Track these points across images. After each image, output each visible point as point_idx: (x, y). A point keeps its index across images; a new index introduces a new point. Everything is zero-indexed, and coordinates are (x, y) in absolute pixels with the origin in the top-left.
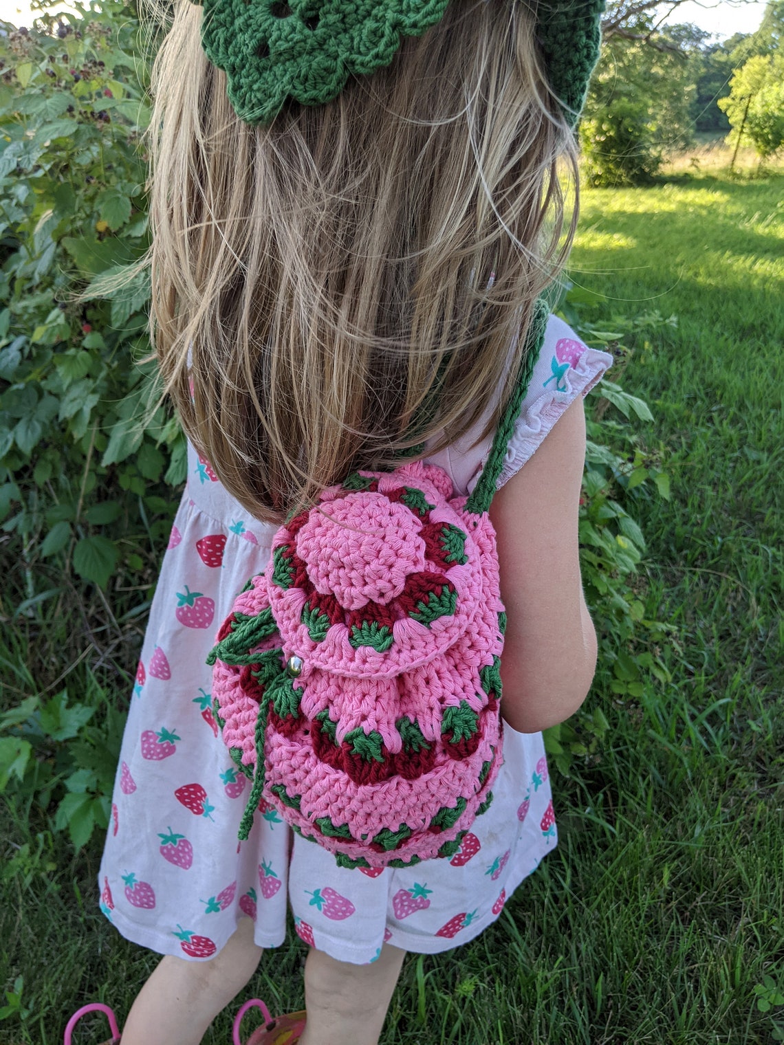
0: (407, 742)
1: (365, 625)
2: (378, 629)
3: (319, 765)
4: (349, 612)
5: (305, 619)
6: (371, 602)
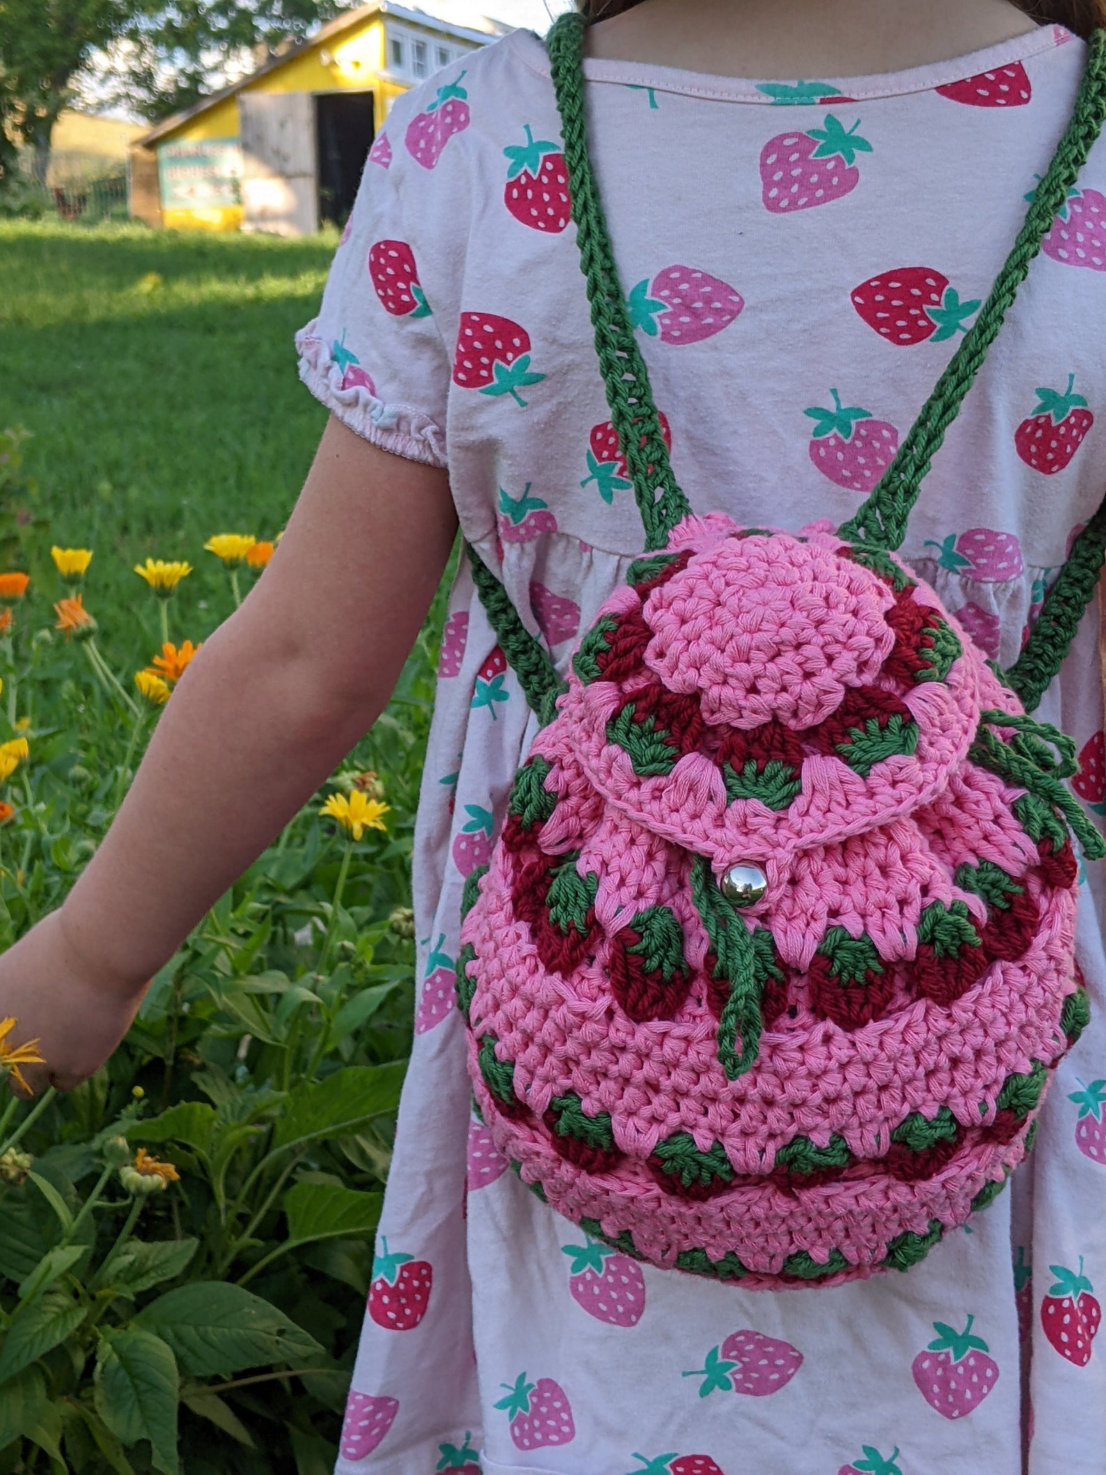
0: (990, 902)
1: (857, 732)
2: (884, 727)
3: (860, 1036)
4: (812, 731)
5: (738, 789)
6: (849, 690)
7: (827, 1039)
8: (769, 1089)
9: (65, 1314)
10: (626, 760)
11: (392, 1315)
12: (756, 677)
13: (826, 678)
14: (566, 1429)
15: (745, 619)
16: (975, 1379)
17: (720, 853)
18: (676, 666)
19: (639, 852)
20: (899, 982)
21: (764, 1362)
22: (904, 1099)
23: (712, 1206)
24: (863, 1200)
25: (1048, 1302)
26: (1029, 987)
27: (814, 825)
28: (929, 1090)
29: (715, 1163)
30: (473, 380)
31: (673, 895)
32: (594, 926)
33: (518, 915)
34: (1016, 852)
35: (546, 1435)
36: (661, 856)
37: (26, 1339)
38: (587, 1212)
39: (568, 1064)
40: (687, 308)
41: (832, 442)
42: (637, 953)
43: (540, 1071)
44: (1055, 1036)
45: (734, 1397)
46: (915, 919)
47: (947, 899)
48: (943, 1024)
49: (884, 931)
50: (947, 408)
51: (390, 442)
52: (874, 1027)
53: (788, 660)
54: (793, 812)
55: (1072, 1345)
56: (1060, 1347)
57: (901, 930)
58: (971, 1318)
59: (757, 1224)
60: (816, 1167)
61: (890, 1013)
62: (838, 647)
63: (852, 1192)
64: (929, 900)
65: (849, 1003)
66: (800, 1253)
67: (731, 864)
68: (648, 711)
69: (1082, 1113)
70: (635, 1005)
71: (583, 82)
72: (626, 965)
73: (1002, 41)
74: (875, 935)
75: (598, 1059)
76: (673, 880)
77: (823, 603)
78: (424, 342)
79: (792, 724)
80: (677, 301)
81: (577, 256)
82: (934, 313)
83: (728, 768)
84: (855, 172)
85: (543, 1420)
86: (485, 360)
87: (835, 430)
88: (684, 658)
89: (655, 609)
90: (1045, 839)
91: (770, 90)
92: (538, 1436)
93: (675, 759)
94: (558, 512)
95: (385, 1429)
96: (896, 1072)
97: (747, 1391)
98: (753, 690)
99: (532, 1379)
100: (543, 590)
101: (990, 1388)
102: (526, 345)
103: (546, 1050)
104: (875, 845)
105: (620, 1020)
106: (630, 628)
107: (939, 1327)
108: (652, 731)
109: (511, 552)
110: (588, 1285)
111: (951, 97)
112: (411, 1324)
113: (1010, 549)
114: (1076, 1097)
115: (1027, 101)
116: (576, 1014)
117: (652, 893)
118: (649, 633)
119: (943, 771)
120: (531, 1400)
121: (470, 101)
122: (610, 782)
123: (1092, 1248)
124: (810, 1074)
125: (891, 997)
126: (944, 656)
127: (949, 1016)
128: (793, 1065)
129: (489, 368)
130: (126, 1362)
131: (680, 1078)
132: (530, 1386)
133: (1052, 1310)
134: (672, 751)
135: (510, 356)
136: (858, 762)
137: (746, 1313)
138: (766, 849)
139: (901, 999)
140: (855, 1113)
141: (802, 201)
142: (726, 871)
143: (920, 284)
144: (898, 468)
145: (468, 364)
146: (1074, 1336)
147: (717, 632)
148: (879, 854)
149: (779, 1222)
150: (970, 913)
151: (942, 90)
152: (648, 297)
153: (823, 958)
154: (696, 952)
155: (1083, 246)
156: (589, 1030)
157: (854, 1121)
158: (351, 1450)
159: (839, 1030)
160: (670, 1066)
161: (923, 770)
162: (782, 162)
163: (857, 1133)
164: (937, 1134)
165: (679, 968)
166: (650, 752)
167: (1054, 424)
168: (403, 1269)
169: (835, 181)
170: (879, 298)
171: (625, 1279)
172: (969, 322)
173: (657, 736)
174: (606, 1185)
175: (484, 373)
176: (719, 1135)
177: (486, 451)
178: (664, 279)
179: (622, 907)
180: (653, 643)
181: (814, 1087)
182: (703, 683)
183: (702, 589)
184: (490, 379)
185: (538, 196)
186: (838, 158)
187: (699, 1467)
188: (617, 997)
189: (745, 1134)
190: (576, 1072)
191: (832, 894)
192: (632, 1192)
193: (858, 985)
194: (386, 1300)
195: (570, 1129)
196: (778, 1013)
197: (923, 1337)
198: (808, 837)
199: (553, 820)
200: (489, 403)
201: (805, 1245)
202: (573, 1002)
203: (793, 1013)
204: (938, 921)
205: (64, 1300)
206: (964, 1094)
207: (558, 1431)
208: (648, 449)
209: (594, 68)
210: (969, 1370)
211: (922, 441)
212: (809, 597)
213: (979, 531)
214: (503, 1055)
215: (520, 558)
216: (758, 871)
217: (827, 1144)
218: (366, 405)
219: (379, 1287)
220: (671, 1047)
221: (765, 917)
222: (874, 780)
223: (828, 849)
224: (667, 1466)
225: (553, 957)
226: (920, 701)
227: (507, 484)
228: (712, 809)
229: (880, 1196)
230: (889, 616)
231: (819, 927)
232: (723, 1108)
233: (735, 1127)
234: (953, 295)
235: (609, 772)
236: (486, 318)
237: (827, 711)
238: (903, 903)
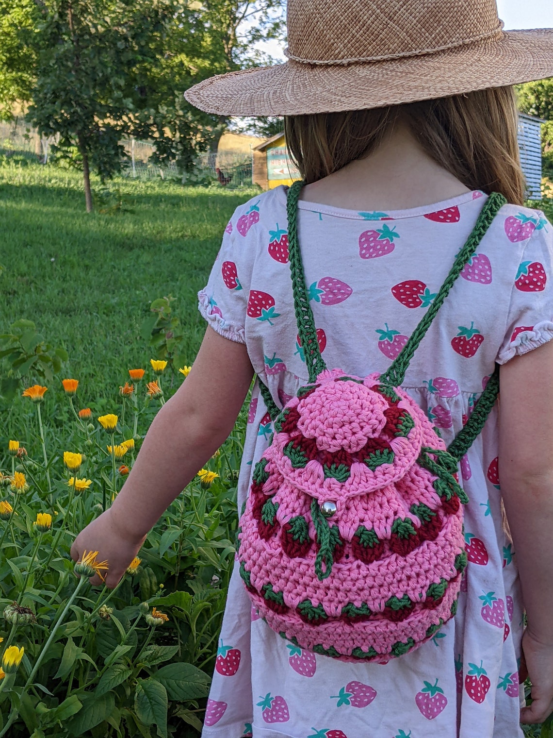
0: (422, 518)
1: (372, 455)
2: (382, 453)
3: (371, 566)
4: (356, 454)
5: (328, 474)
6: (369, 439)
7: (359, 567)
8: (337, 585)
9: (124, 672)
10: (289, 462)
11: (224, 670)
12: (335, 434)
13: (360, 435)
14: (286, 716)
15: (331, 412)
16: (438, 704)
17: (321, 497)
18: (307, 429)
19: (294, 496)
20: (387, 547)
21: (362, 694)
22: (389, 591)
23: (321, 628)
24: (378, 628)
25: (468, 677)
26: (438, 551)
27: (355, 489)
28: (399, 587)
29: (320, 611)
30: (254, 315)
31: (307, 512)
32: (276, 522)
33: (254, 517)
34: (432, 500)
35: (278, 718)
36: (303, 497)
37: (107, 681)
38: (281, 629)
39: (268, 573)
40: (331, 292)
41: (386, 342)
42: (290, 533)
43: (259, 575)
44: (452, 570)
45: (351, 708)
46: (391, 524)
47: (403, 517)
48: (402, 563)
49: (379, 528)
50: (420, 334)
51: (227, 335)
52: (376, 563)
53: (347, 428)
54: (347, 483)
55: (475, 695)
56: (471, 695)
57: (385, 528)
58: (437, 680)
59: (340, 636)
60: (358, 615)
61: (383, 558)
62: (365, 424)
63: (374, 625)
64: (397, 517)
65: (367, 554)
66: (358, 648)
67: (325, 501)
68: (298, 444)
69: (484, 604)
70: (290, 552)
71: (297, 210)
72: (287, 538)
73: (451, 198)
74: (376, 529)
75: (277, 571)
76: (307, 506)
77: (360, 407)
78: (240, 298)
79: (349, 450)
80: (328, 289)
81: (290, 273)
82: (422, 297)
83: (325, 466)
84: (393, 245)
85: (277, 712)
86: (259, 308)
87: (387, 338)
88: (310, 426)
89: (302, 407)
90: (443, 496)
91: (363, 215)
92: (275, 718)
93: (307, 462)
94: (286, 364)
95: (221, 715)
96: (385, 580)
97: (356, 706)
98: (334, 438)
99: (273, 696)
100: (283, 392)
101: (444, 708)
102: (273, 303)
103: (260, 568)
104: (378, 496)
105: (285, 557)
106: (293, 413)
107: (426, 683)
108: (299, 452)
109: (270, 378)
110: (296, 660)
111: (430, 218)
112: (232, 674)
113: (452, 385)
114: (481, 598)
115: (458, 221)
116: (269, 555)
117: (298, 511)
118: (299, 416)
119: (403, 469)
120: (272, 704)
121: (260, 212)
122: (284, 470)
123: (486, 658)
124: (352, 580)
125: (383, 552)
126: (407, 427)
127: (405, 560)
128: (345, 576)
129: (260, 310)
130: (147, 693)
131: (306, 579)
132: (272, 698)
133: (468, 680)
134: (306, 459)
135: (268, 307)
136: (371, 466)
137: (355, 674)
138: (337, 496)
139: (388, 553)
140: (370, 595)
141: (374, 255)
142: (323, 504)
143: (416, 286)
144: (402, 355)
145: (252, 309)
146: (477, 691)
147: (322, 417)
148: (379, 499)
149: (347, 635)
150: (412, 523)
151: (426, 216)
152: (317, 288)
153: (357, 537)
154: (312, 533)
155: (477, 275)
156: (274, 560)
157: (370, 598)
158: (208, 722)
159: (363, 564)
160: (303, 575)
161: (395, 469)
162: (367, 240)
163: (372, 602)
164: (402, 604)
165: (306, 539)
166: (298, 459)
167: (467, 340)
168: (229, 652)
169: (386, 248)
170: (402, 291)
171: (309, 659)
172: (432, 301)
173: (301, 454)
174: (284, 618)
175: (258, 312)
176: (321, 602)
177: (259, 340)
178: (323, 282)
179: (286, 516)
180: (300, 419)
181: (354, 585)
182: (316, 435)
183: (318, 401)
184: (260, 315)
185: (280, 249)
186: (387, 240)
187: (338, 735)
188: (283, 549)
189: (330, 601)
190: (270, 576)
191: (361, 514)
192: (293, 622)
193: (370, 547)
194: (222, 664)
195: (269, 596)
196: (341, 556)
197: (420, 687)
198: (352, 493)
199: (268, 482)
200: (260, 323)
201: (359, 645)
202: (268, 550)
203: (347, 557)
204: (399, 525)
205: (123, 667)
206: (413, 590)
207: (283, 717)
208: (311, 345)
209: (301, 204)
210: (436, 700)
211: (410, 346)
212: (355, 405)
213: (440, 378)
214: (247, 568)
215: (273, 381)
216: (334, 505)
217: (360, 606)
218: (218, 321)
219: (219, 658)
220: (303, 568)
221: (337, 521)
222: (377, 473)
223: (362, 497)
224: (325, 734)
225: (262, 533)
226: (396, 444)
227: (267, 354)
228: (319, 481)
229: (384, 627)
230: (385, 413)
231: (355, 526)
232: (321, 591)
233: (326, 598)
234: (428, 291)
235: (284, 466)
236: (259, 293)
237: (361, 446)
238: (387, 518)
